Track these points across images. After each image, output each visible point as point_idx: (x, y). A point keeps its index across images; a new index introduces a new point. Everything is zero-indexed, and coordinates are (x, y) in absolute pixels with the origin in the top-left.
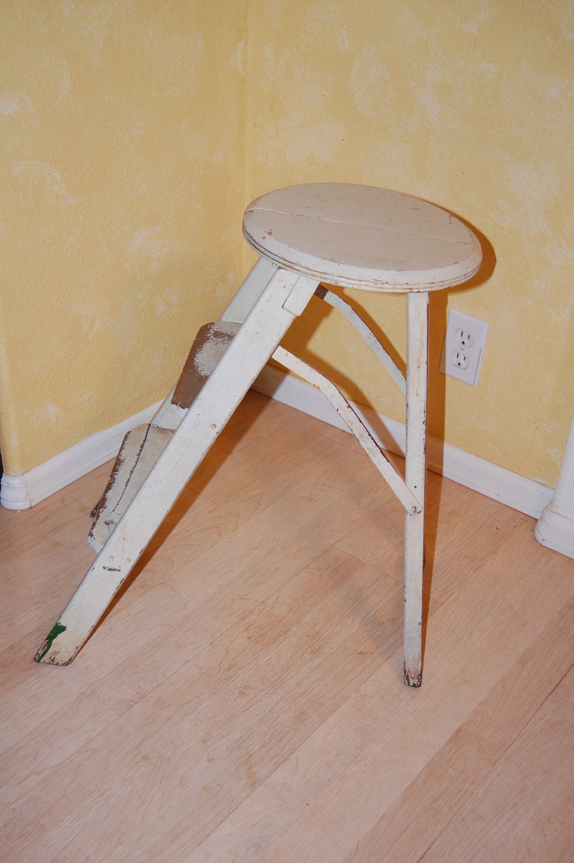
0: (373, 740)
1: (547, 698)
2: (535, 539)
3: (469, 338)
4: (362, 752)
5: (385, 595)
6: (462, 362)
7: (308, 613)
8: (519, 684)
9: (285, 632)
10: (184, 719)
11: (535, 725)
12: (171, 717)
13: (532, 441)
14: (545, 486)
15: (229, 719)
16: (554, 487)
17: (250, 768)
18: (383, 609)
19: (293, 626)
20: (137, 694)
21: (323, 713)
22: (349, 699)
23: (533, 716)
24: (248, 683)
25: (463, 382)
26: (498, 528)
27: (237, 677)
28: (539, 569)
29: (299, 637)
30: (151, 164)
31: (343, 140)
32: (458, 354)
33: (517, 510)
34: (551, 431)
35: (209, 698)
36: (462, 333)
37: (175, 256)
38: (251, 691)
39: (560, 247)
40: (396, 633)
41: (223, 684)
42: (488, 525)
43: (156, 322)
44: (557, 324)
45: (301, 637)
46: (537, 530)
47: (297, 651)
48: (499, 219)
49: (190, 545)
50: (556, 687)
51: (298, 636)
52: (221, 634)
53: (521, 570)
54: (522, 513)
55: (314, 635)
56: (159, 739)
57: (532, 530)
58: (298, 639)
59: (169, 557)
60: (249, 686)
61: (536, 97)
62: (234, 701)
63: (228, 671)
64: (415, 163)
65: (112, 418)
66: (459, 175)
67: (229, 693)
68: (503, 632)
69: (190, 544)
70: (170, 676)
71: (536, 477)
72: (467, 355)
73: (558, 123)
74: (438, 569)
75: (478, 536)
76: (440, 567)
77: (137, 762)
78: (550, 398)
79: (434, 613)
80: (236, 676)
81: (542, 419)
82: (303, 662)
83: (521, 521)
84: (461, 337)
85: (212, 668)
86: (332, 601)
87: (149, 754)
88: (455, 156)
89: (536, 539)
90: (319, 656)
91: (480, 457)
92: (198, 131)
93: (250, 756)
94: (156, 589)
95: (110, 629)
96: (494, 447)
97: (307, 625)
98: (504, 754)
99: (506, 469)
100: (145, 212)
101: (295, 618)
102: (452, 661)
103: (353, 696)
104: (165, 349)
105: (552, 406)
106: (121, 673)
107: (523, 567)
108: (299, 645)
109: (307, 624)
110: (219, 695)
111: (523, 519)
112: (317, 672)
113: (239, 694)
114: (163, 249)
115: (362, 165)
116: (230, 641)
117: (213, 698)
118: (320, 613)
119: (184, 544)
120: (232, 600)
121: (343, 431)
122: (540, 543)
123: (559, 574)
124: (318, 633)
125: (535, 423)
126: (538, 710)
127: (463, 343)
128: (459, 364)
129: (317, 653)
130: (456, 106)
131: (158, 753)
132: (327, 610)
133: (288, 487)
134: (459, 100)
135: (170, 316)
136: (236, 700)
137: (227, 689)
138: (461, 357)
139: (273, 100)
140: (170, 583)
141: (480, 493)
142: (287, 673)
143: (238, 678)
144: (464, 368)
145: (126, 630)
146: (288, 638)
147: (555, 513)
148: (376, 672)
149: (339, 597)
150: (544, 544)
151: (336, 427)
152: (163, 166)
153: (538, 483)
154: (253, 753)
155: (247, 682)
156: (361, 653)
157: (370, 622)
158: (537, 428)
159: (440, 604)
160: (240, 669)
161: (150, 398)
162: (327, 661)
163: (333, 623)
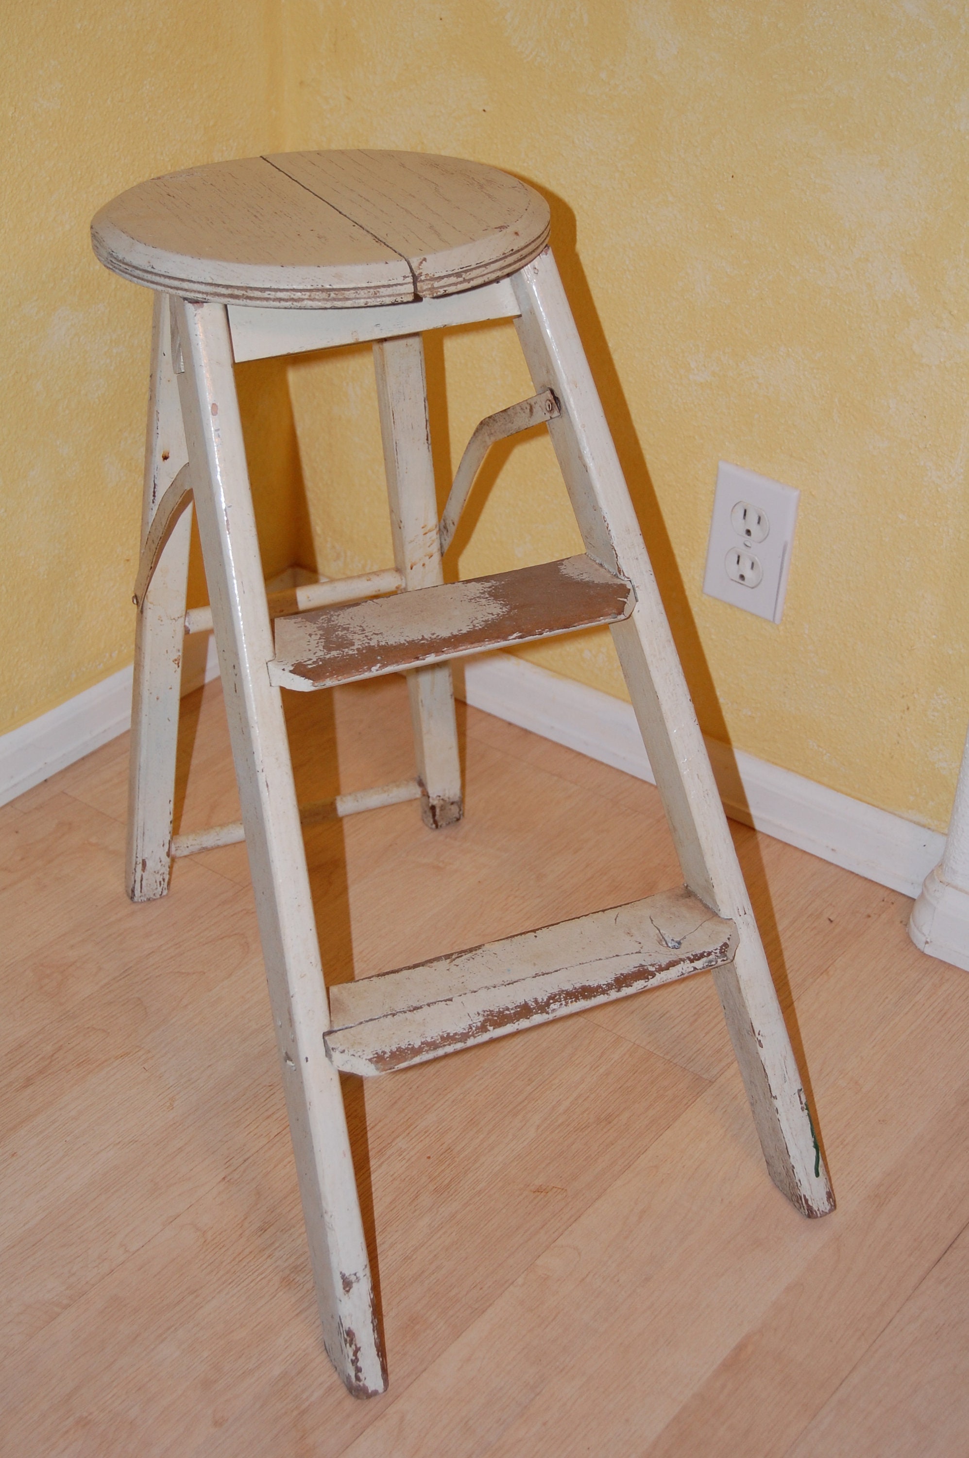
0: (561, 1371)
1: (928, 1274)
2: (909, 941)
3: (759, 523)
4: (538, 1397)
5: (592, 1067)
6: (748, 573)
7: (429, 1108)
8: (870, 1246)
9: (379, 1151)
10: (166, 1338)
11: (901, 1330)
12: (137, 1336)
13: (899, 735)
14: (929, 829)
15: (260, 1336)
16: (946, 831)
17: (302, 1437)
18: (588, 1097)
19: (398, 1137)
20: (67, 1288)
21: (458, 1317)
22: (511, 1288)
23: (898, 1311)
24: (302, 1259)
25: (752, 614)
26: (832, 919)
27: (278, 1247)
28: (916, 1003)
29: (409, 1159)
30: (79, 173)
31: (484, 111)
32: (739, 557)
33: (872, 881)
34: (936, 714)
35: (219, 1292)
36: (745, 511)
37: (140, 364)
38: (308, 1276)
39: (937, 327)
40: (613, 1146)
41: (248, 1263)
42: (811, 915)
43: (105, 505)
44: (939, 489)
45: (413, 1160)
46: (914, 921)
47: (405, 1190)
48: (811, 271)
49: (183, 973)
50: (948, 1249)
51: (407, 1157)
52: (246, 1157)
53: (879, 1006)
54: (883, 886)
55: (441, 1155)
56: (113, 1381)
57: (904, 923)
58: (407, 1164)
59: (139, 999)
60: (304, 1264)
61: (876, 15)
62: (271, 1299)
63: (260, 1236)
64: (633, 158)
65: (16, 709)
66: (725, 181)
67: (260, 1281)
68: (838, 1138)
69: (183, 971)
70: (138, 1250)
71: (910, 811)
72: (756, 558)
73: (922, 68)
74: (703, 1009)
75: (790, 937)
76: (709, 1005)
77: (67, 1432)
78: (932, 645)
79: (695, 1101)
80: (277, 1245)
81: (918, 689)
82: (417, 1213)
83: (883, 903)
84: (743, 521)
85: (225, 1231)
86: (480, 1082)
87: (91, 1414)
88: (714, 141)
89: (912, 942)
90: (450, 1199)
91: (793, 771)
92: (179, 100)
93: (303, 1412)
94: (110, 1068)
95: (13, 1155)
96: (821, 749)
97: (426, 1134)
98: (835, 1392)
99: (847, 794)
100: (72, 273)
101: (402, 1121)
102: (730, 1202)
103: (520, 1281)
104: (128, 560)
105: (936, 662)
106: (34, 1245)
107: (884, 1001)
108: (409, 1177)
109: (426, 1132)
110: (239, 1288)
111: (885, 900)
112: (444, 1233)
113: (282, 1282)
114: (115, 351)
115: (525, 165)
116: (264, 1171)
117: (228, 1293)
118: (455, 1107)
119: (171, 972)
120: (270, 1086)
121: (510, 724)
122: (919, 949)
123: (959, 1014)
124: (449, 1151)
125: (903, 697)
126: (907, 1300)
127: (748, 532)
128: (742, 577)
129: (446, 1193)
130: (713, 35)
131: (109, 1412)
132: (470, 1101)
133: (391, 845)
134: (718, 22)
135: (135, 491)
136: (275, 1296)
137: (256, 1273)
138: (746, 563)
139: (336, 30)
140: (140, 1053)
141: (796, 848)
142: (383, 1236)
143: (279, 1249)
144: (753, 585)
145: (46, 1156)
146: (387, 1162)
147: (948, 884)
148: (570, 1229)
149: (495, 1073)
150: (928, 950)
151: (495, 717)
152: (105, 175)
153: (914, 823)
154: (309, 1406)
155: (298, 1258)
156: (538, 1191)
157: (559, 1126)
158: (908, 709)
159: (707, 1082)
160: (284, 1231)
161: (99, 664)
162: (468, 1209)
163: (481, 1128)
